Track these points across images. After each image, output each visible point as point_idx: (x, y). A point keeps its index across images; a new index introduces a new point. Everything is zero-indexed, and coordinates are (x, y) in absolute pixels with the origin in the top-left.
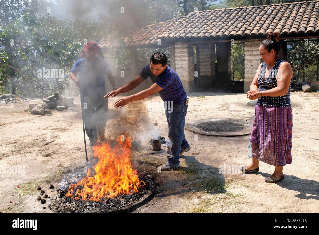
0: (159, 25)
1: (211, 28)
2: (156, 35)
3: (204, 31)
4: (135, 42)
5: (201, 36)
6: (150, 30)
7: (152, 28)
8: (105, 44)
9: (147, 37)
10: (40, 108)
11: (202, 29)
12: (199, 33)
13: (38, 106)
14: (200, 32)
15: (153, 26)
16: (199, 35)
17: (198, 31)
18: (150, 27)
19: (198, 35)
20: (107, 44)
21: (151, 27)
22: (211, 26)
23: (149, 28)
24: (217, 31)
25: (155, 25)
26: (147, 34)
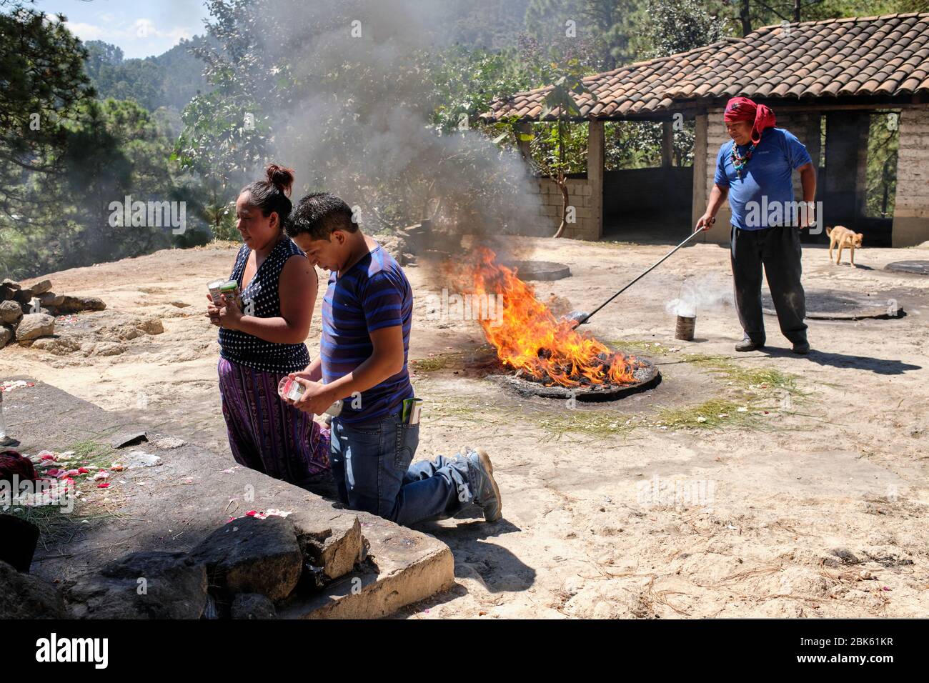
0: (667, 61)
1: (811, 72)
2: (661, 88)
3: (788, 80)
4: (605, 105)
5: (781, 94)
6: (645, 73)
7: (650, 70)
8: (525, 109)
9: (637, 92)
10: (394, 250)
11: (784, 74)
12: (774, 86)
13: (390, 246)
14: (779, 83)
15: (654, 64)
16: (775, 91)
17: (773, 81)
18: (645, 68)
19: (772, 89)
20: (531, 109)
21: (648, 67)
22: (811, 66)
23: (641, 69)
24: (824, 80)
25: (658, 62)
26: (636, 84)
